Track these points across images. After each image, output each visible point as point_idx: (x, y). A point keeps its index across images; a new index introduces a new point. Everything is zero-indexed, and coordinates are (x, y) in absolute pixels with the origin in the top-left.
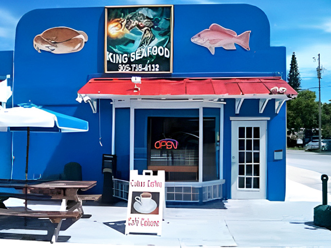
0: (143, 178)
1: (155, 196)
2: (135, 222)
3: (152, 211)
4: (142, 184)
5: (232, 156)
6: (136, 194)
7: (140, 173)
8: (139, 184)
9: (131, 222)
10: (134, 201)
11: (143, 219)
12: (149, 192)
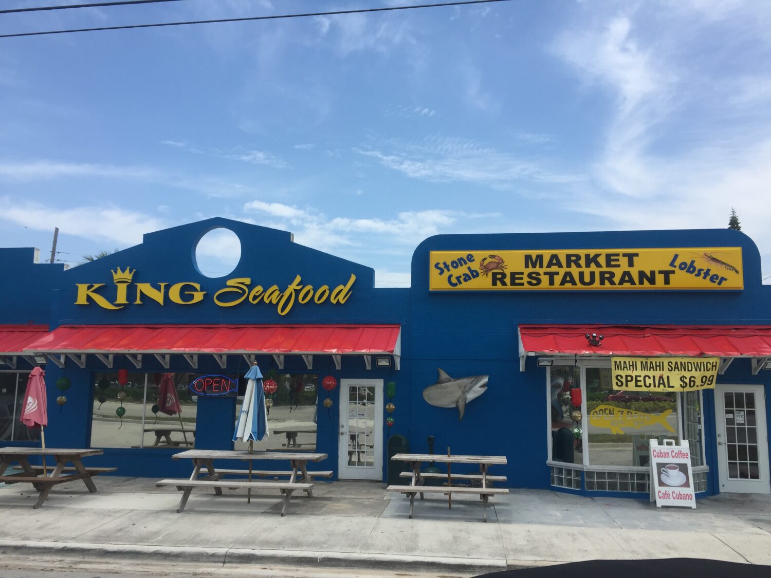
0: (665, 448)
1: (683, 468)
2: (666, 496)
3: (682, 484)
4: (666, 455)
5: (717, 434)
6: (660, 466)
7: (660, 443)
8: (660, 455)
9: (661, 495)
10: (659, 474)
11: (673, 492)
12: (676, 464)
